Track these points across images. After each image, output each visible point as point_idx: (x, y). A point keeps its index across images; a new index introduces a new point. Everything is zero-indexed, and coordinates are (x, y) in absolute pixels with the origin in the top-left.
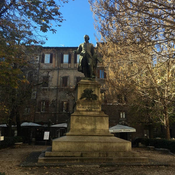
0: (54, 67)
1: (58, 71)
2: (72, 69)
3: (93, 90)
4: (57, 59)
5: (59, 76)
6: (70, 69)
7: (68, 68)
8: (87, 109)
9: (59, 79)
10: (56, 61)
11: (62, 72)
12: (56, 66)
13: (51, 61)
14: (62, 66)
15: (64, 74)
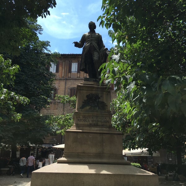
0: (61, 77)
1: (65, 81)
2: (81, 79)
3: (100, 95)
4: (63, 68)
5: (67, 87)
6: (79, 79)
7: (77, 79)
8: (91, 122)
9: (66, 91)
10: (63, 70)
11: (70, 83)
12: (63, 76)
13: (57, 71)
14: (69, 76)
15: (72, 86)
